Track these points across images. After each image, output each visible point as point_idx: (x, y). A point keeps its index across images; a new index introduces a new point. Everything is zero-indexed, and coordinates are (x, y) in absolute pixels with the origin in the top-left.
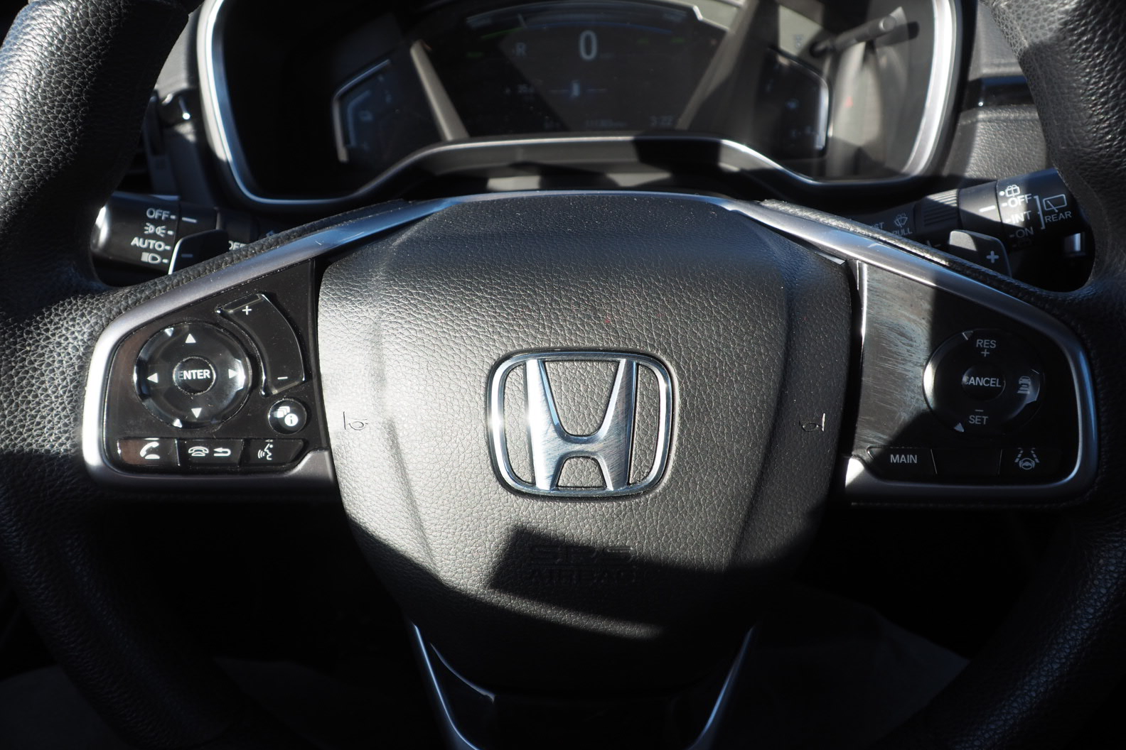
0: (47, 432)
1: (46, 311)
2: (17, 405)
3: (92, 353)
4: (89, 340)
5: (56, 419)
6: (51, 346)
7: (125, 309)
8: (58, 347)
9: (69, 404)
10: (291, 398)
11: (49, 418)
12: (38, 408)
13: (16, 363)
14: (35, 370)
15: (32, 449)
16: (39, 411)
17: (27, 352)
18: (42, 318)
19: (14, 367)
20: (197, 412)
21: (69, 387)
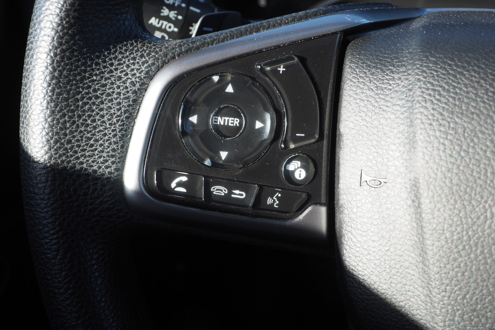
0: (97, 154)
1: (113, 48)
2: (78, 126)
3: (146, 90)
4: (145, 78)
5: (107, 144)
6: (113, 79)
7: (179, 56)
8: (118, 80)
9: (119, 132)
10: (304, 154)
11: (101, 142)
12: (93, 132)
13: (83, 89)
14: (97, 97)
15: (83, 168)
16: (94, 135)
17: (93, 81)
18: (109, 54)
19: (81, 92)
20: (224, 155)
21: (122, 117)
